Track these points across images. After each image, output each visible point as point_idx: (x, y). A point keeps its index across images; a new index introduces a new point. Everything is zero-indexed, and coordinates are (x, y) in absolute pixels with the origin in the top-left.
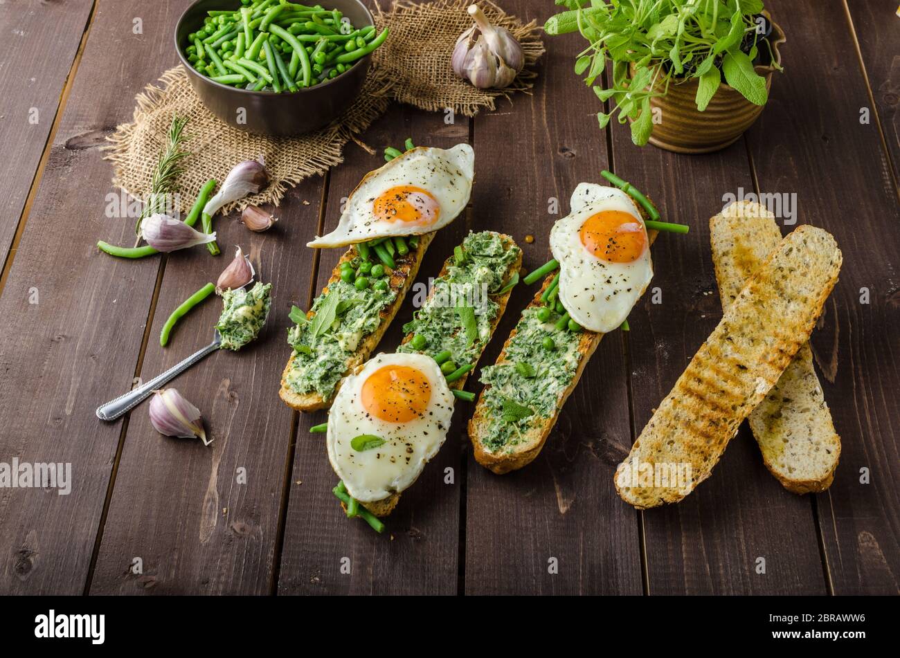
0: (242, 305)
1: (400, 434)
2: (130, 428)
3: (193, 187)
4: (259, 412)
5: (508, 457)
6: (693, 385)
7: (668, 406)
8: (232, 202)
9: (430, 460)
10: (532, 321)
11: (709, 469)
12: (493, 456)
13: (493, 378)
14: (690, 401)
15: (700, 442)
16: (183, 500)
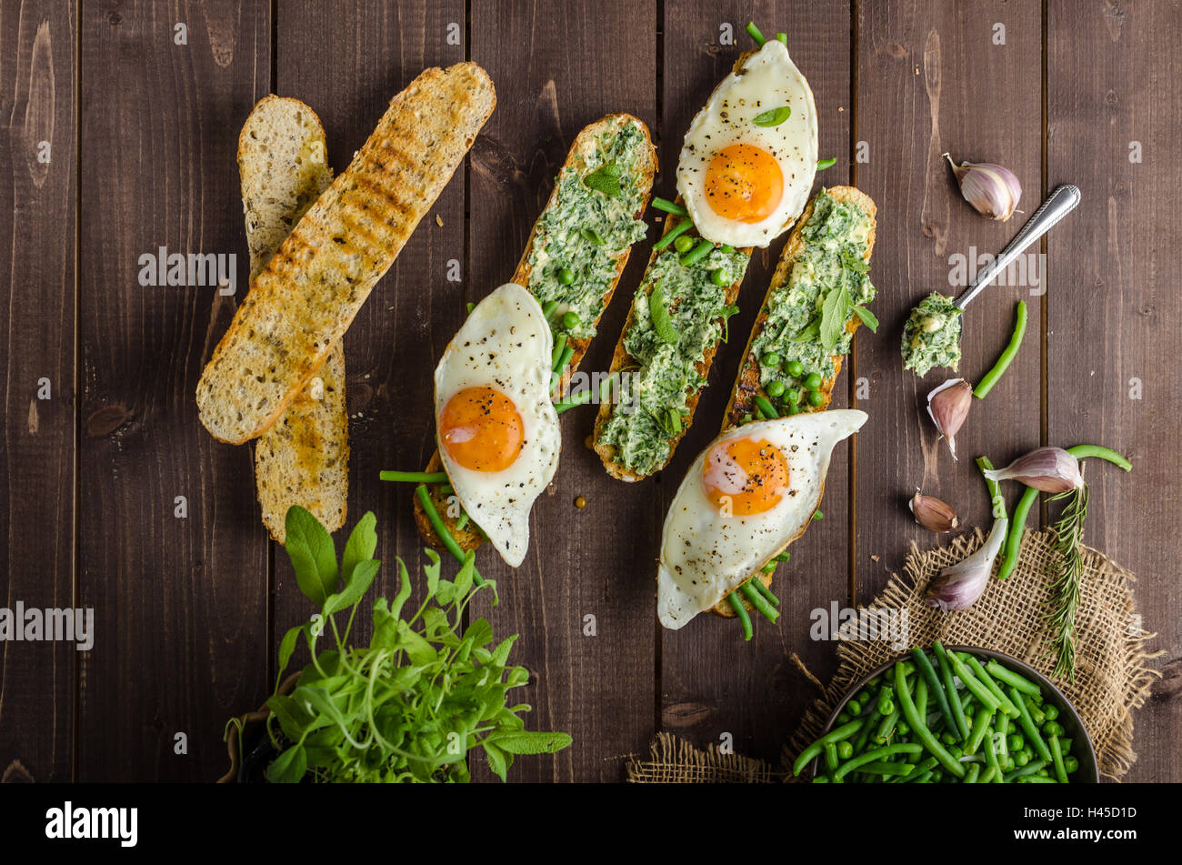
0: (937, 332)
1: (737, 132)
2: (1039, 180)
3: (1028, 572)
4: (896, 208)
5: (615, 116)
6: (399, 218)
7: (431, 189)
8: (972, 553)
9: (701, 110)
10: (584, 317)
11: (391, 108)
12: (631, 117)
13: (632, 226)
14: (404, 196)
15: (398, 144)
16: (964, 84)
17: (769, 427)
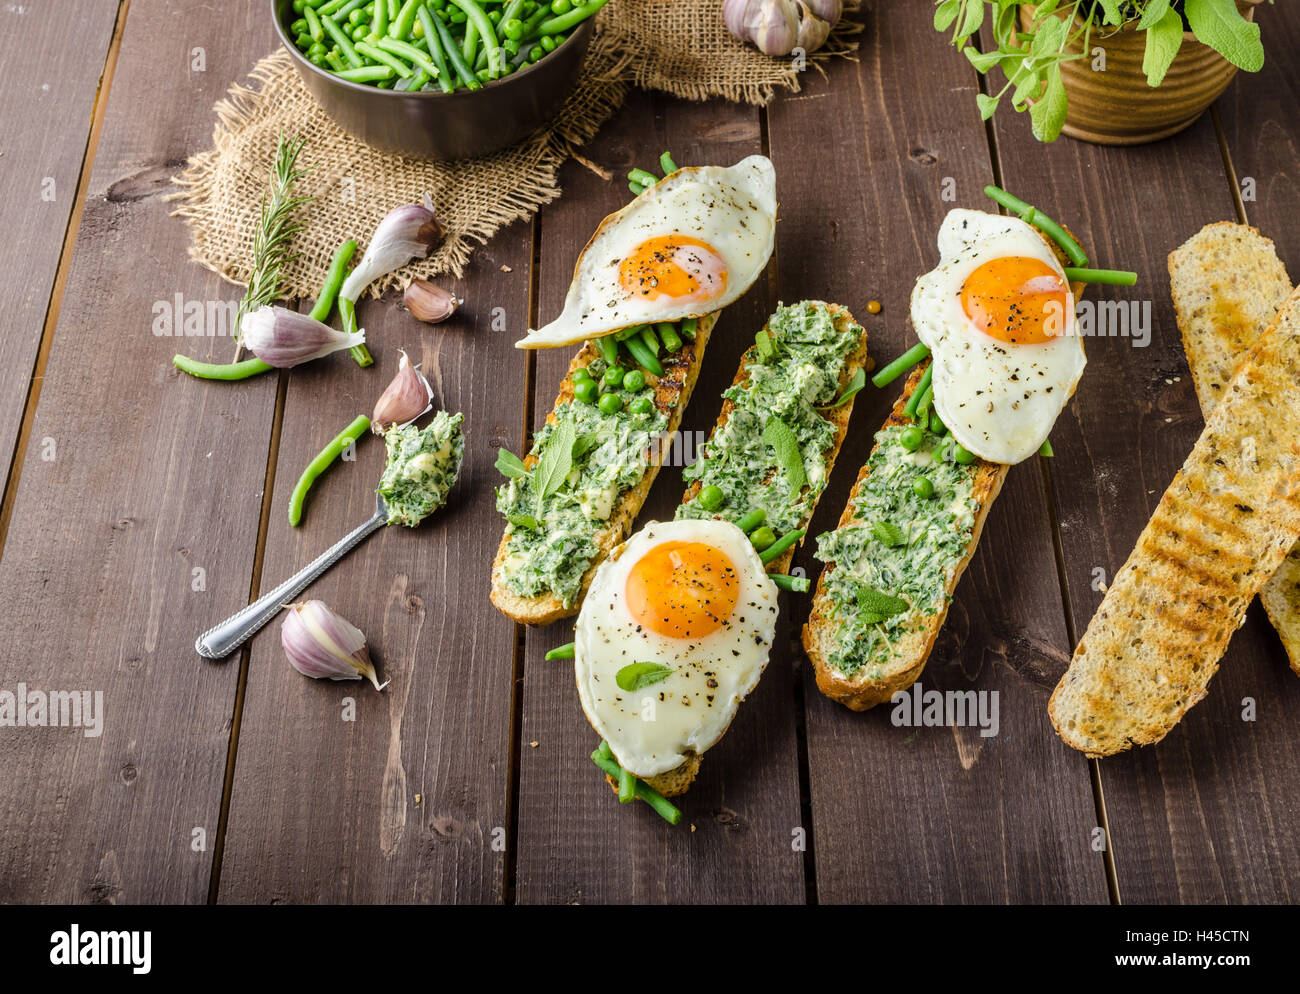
0: (417, 453)
1: (694, 657)
2: (252, 668)
3: (320, 255)
4: (459, 628)
5: (873, 684)
6: (1166, 543)
7: (1127, 582)
8: (386, 275)
9: (747, 697)
10: (892, 451)
11: (1203, 685)
12: (849, 684)
13: (837, 552)
14: (1163, 571)
15: (1185, 639)
16: (349, 786)
17: (646, 314)
